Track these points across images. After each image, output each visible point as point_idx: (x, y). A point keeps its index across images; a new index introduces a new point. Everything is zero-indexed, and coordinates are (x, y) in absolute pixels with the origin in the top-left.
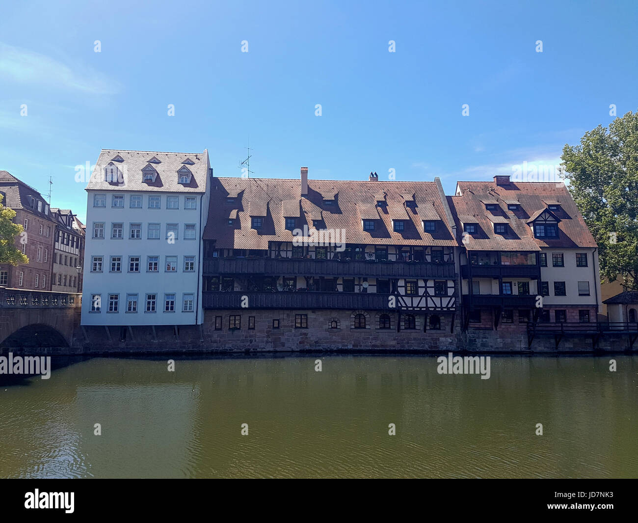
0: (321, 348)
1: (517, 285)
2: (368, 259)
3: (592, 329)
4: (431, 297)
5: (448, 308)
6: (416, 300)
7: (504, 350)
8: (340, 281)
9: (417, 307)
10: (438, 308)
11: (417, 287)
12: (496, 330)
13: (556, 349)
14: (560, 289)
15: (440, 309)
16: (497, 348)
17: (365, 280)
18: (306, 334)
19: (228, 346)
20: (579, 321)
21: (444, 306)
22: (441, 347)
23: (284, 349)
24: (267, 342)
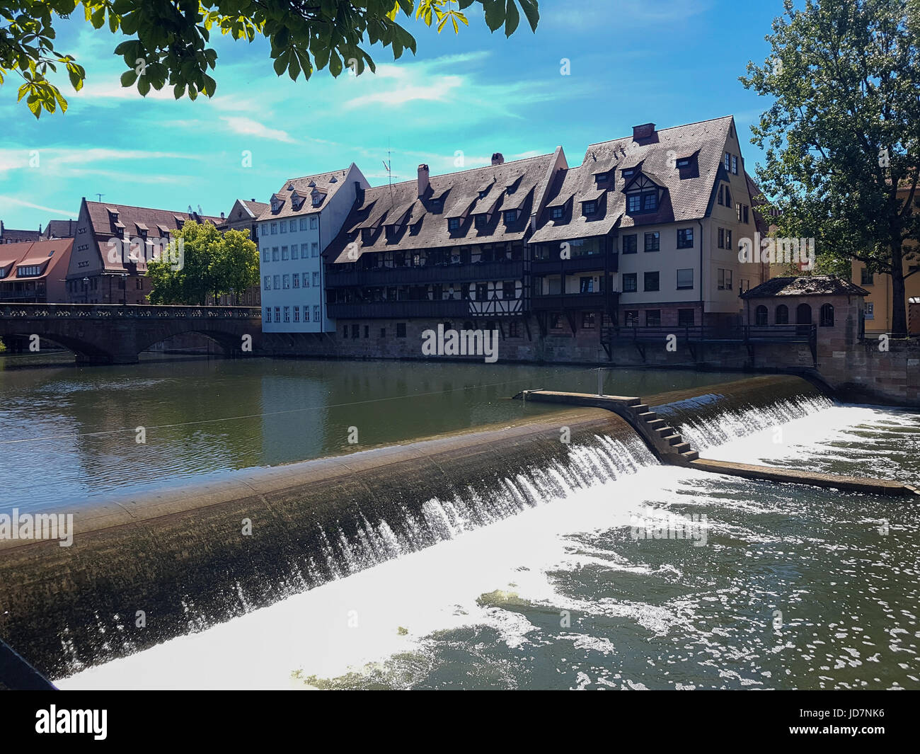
0: (416, 356)
1: (598, 280)
2: (454, 262)
3: (696, 334)
4: (499, 300)
5: (516, 313)
6: (485, 305)
7: (582, 361)
8: (430, 289)
9: (486, 313)
10: (506, 313)
11: (486, 291)
12: (575, 336)
13: (644, 361)
14: (652, 281)
15: (507, 314)
16: (575, 358)
17: (451, 286)
18: (404, 343)
19: (351, 353)
20: (677, 325)
21: (511, 310)
22: (519, 357)
23: (389, 356)
24: (378, 349)
